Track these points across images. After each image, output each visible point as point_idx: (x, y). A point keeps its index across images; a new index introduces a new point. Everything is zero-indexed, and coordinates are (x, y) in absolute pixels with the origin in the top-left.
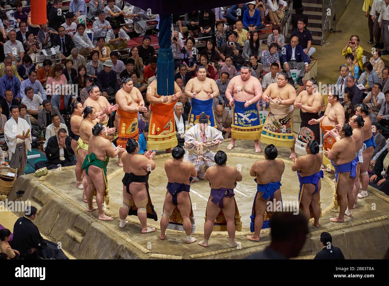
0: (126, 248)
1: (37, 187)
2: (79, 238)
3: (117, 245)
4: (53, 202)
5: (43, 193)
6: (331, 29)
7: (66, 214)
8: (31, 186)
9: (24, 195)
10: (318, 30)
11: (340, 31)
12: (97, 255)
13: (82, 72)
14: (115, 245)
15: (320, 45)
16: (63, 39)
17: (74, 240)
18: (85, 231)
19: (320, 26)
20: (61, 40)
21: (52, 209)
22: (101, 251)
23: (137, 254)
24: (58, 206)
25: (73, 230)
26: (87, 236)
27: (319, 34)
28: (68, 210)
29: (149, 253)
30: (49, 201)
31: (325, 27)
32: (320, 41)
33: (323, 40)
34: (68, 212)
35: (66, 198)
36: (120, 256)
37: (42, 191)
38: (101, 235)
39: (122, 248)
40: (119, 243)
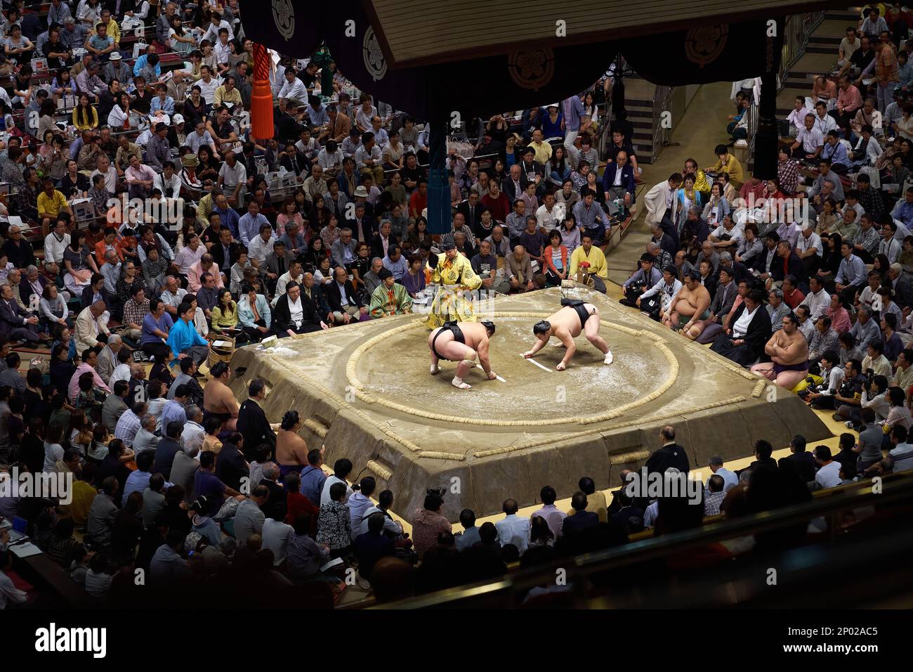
0: (387, 444)
1: (263, 362)
2: (322, 431)
3: (375, 440)
4: (287, 382)
5: (272, 371)
6: (665, 142)
7: (304, 398)
8: (256, 361)
9: (247, 373)
10: (648, 142)
11: (677, 144)
12: (347, 454)
13: (320, 204)
14: (372, 440)
15: (650, 164)
16: (294, 162)
17: (314, 433)
18: (330, 422)
19: (650, 137)
20: (292, 163)
21: (284, 392)
22: (352, 448)
23: (402, 452)
24: (292, 387)
25: (314, 421)
26: (333, 428)
27: (649, 148)
28: (307, 392)
29: (418, 450)
30: (280, 382)
31: (656, 139)
32: (650, 158)
33: (654, 156)
34: (306, 396)
35: (303, 377)
36: (378, 456)
37: (271, 367)
38: (351, 427)
39: (381, 444)
40: (376, 438)
